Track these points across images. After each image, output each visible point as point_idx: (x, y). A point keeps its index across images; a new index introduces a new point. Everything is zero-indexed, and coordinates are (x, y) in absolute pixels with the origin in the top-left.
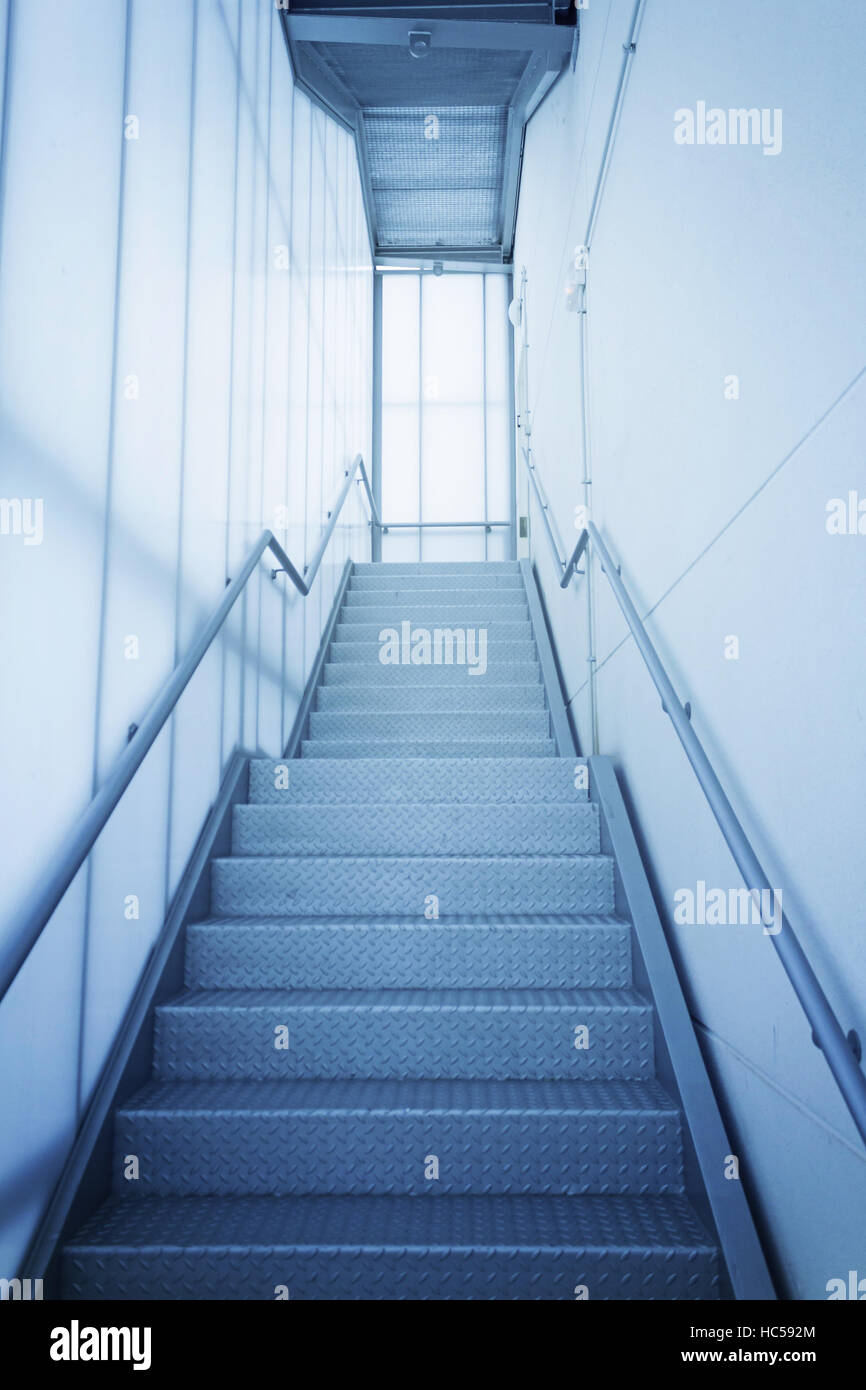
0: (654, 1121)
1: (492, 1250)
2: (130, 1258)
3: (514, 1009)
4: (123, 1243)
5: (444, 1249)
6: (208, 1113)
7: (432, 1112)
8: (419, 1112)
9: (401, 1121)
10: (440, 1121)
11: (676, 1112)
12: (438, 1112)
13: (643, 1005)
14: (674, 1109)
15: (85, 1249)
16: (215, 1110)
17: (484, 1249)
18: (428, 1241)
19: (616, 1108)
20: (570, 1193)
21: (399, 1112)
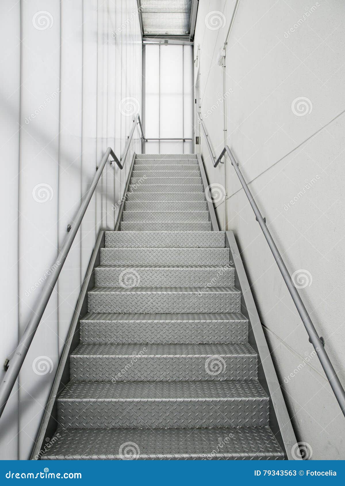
0: (249, 358)
1: (197, 400)
2: (79, 402)
3: (202, 321)
4: (77, 398)
5: (182, 400)
6: (101, 356)
7: (176, 356)
8: (171, 356)
9: (166, 359)
10: (179, 359)
11: (256, 355)
12: (178, 356)
13: (245, 319)
14: (255, 354)
15: (64, 400)
16: (103, 355)
17: (195, 399)
18: (176, 397)
19: (237, 354)
20: (221, 380)
21: (165, 356)
